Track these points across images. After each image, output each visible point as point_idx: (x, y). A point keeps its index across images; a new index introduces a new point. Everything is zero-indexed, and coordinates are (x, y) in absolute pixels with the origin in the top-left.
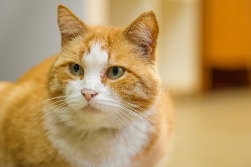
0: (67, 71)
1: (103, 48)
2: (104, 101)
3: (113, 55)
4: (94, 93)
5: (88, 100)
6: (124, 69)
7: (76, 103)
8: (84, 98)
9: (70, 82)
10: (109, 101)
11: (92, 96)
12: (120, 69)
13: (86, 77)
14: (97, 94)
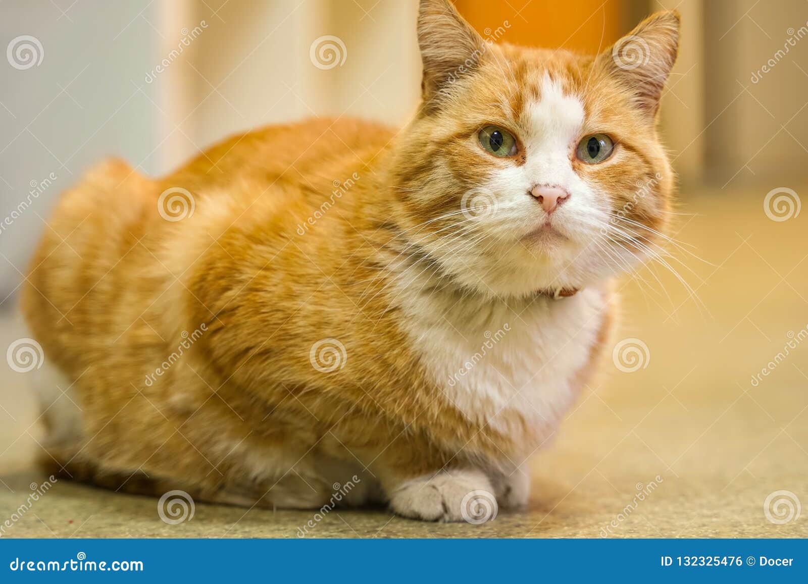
0: (473, 147)
4: (564, 195)
5: (550, 212)
7: (514, 220)
8: (538, 209)
9: (491, 171)
11: (560, 200)
13: (531, 159)
14: (568, 196)
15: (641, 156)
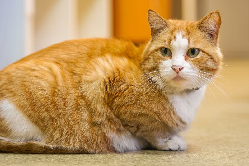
0: (159, 54)
1: (184, 36)
2: (188, 72)
3: (192, 41)
4: (181, 68)
5: (177, 73)
6: (199, 50)
7: (169, 75)
8: (174, 72)
9: (163, 61)
10: (191, 72)
11: (180, 69)
12: (196, 50)
13: (174, 57)
14: (183, 68)
15: (207, 54)
